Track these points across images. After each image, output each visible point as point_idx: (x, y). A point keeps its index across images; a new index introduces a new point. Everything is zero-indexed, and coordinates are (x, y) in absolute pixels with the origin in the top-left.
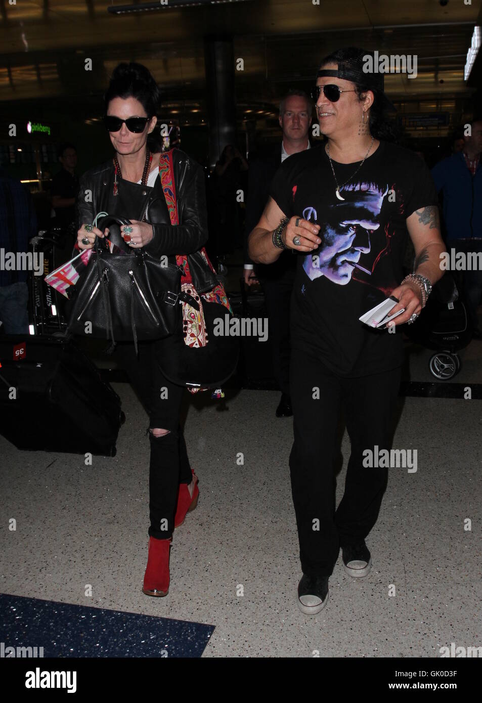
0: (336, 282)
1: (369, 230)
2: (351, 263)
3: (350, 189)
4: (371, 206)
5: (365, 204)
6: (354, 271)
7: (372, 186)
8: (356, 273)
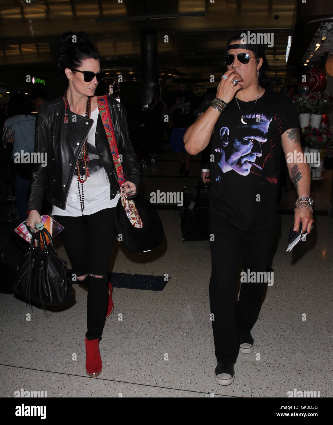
0: (241, 174)
1: (261, 143)
2: (250, 162)
3: (249, 117)
4: (262, 128)
5: (258, 127)
6: (252, 167)
7: (262, 116)
8: (253, 168)
